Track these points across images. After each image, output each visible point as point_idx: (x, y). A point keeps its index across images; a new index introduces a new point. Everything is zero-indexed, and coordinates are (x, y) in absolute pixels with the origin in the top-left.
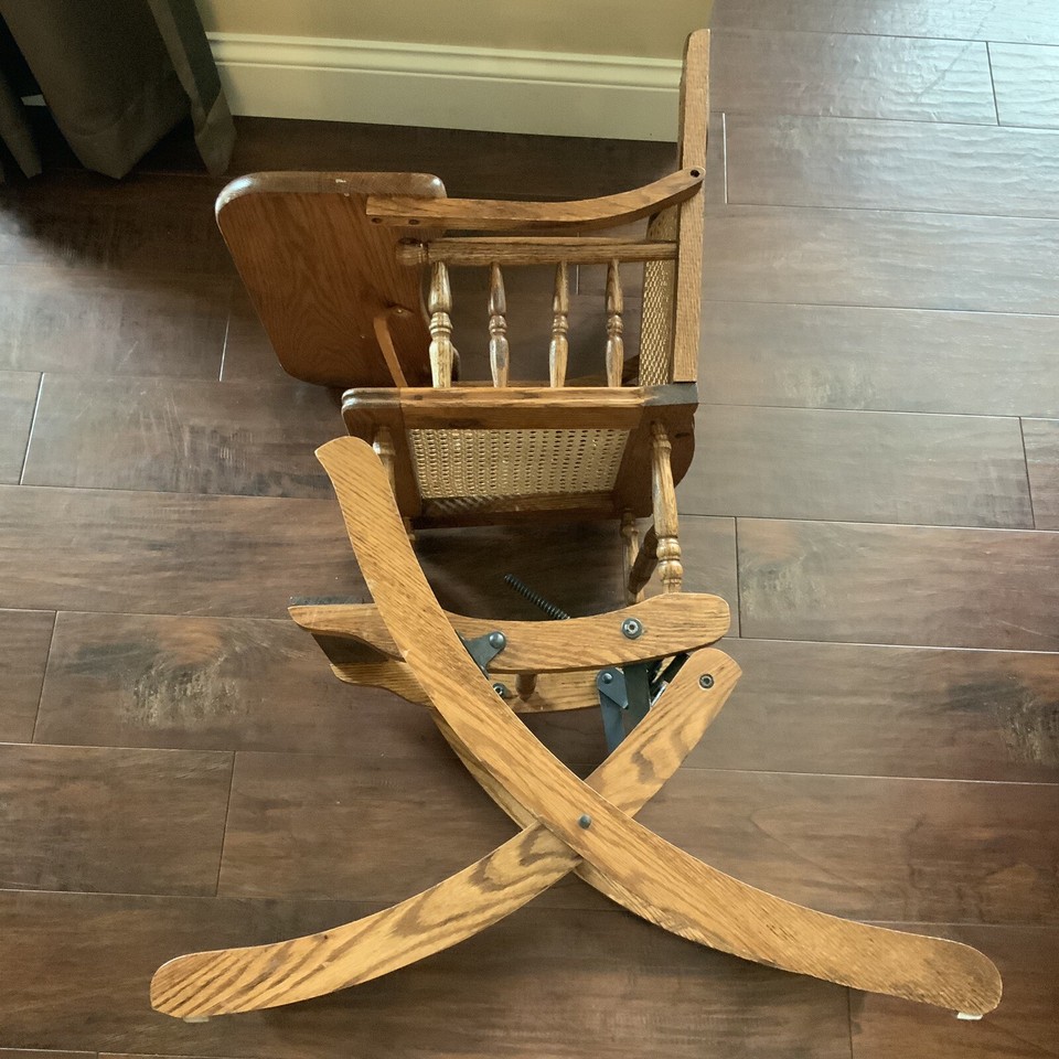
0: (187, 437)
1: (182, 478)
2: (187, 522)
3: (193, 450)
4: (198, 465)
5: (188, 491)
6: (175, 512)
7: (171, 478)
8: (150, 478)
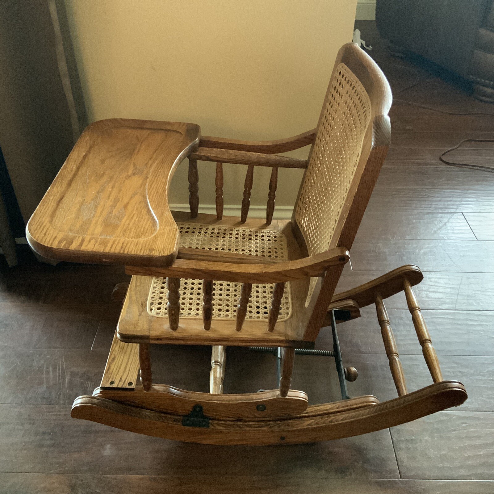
0: (68, 377)
1: (62, 397)
2: (60, 420)
3: (71, 383)
4: (72, 390)
5: (64, 404)
6: (54, 415)
7: (56, 397)
8: (43, 398)
